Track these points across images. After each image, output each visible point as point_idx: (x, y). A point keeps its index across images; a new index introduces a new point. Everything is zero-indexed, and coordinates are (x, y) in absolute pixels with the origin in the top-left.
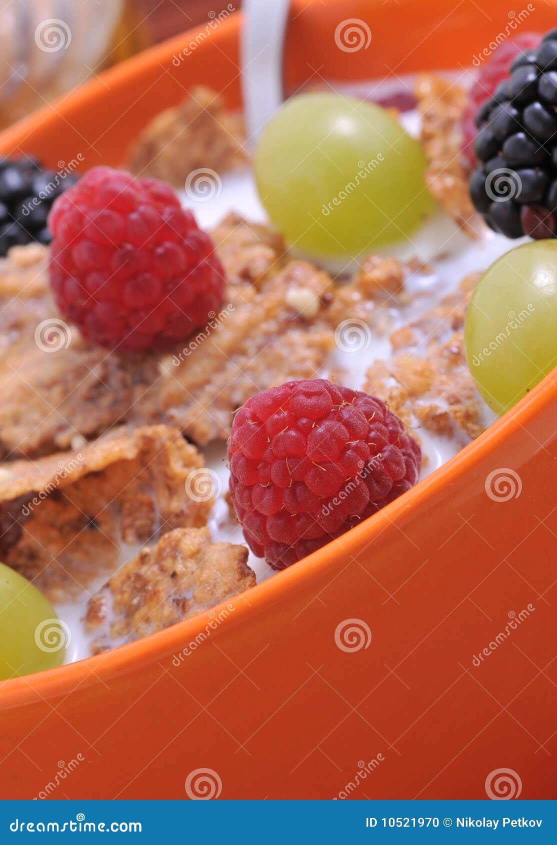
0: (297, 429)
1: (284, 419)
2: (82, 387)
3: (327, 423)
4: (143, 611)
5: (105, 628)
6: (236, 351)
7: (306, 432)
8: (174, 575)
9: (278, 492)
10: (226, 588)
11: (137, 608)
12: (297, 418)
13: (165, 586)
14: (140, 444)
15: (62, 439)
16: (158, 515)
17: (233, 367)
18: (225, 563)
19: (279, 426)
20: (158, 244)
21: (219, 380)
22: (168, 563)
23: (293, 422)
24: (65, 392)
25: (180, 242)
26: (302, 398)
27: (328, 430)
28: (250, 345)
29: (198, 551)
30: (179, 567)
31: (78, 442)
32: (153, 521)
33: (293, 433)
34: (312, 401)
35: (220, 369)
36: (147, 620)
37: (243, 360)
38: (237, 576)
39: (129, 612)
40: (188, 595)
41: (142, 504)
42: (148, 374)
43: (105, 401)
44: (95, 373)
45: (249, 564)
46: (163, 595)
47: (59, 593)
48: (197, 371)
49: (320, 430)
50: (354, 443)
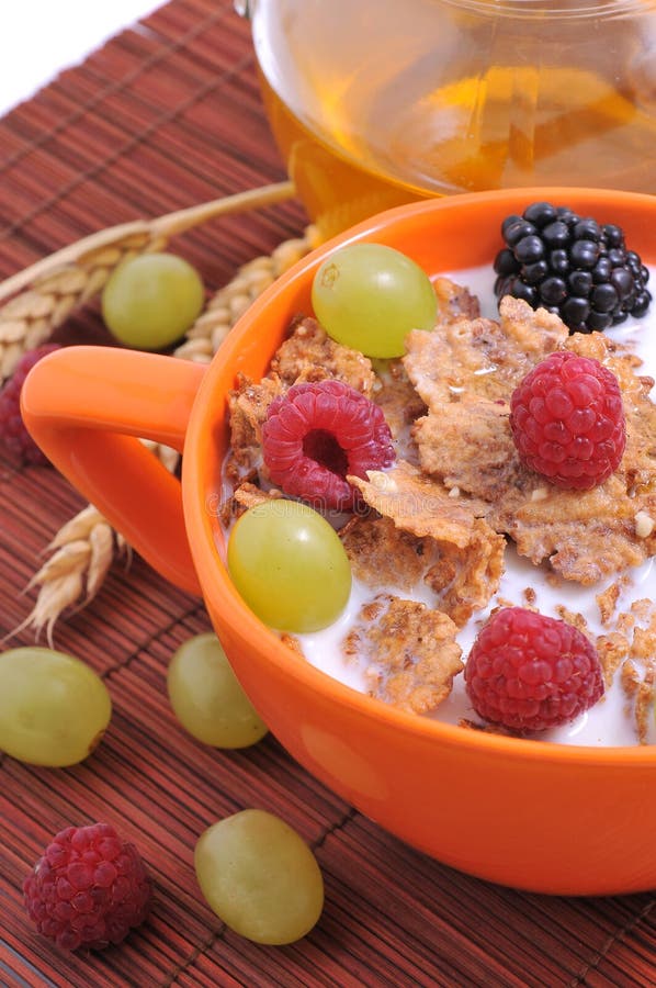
0: (525, 654)
1: (523, 642)
2: (488, 460)
3: (544, 664)
4: (392, 640)
5: (368, 625)
6: (582, 520)
7: (528, 658)
8: (420, 640)
9: (490, 670)
10: (433, 679)
11: (391, 635)
12: (531, 647)
13: (411, 640)
14: (474, 542)
15: (449, 482)
16: (450, 586)
17: (572, 528)
18: (446, 665)
19: (518, 643)
20: (583, 435)
21: (559, 527)
22: (424, 628)
23: (525, 648)
24: (475, 454)
25: (596, 444)
26: (541, 639)
27: (540, 669)
28: (593, 524)
29: (443, 640)
30: (425, 639)
31: (455, 492)
32: (446, 586)
33: (521, 653)
34: (546, 645)
35: (566, 522)
36: (389, 647)
37: (581, 528)
38: (443, 681)
39: (385, 633)
40: (416, 660)
41: (449, 571)
42: (527, 486)
43: (491, 481)
44: (501, 458)
45: (455, 678)
46: (405, 646)
47: (368, 575)
48: (551, 511)
49: (536, 665)
50: (550, 685)
